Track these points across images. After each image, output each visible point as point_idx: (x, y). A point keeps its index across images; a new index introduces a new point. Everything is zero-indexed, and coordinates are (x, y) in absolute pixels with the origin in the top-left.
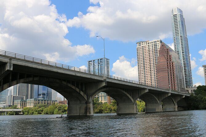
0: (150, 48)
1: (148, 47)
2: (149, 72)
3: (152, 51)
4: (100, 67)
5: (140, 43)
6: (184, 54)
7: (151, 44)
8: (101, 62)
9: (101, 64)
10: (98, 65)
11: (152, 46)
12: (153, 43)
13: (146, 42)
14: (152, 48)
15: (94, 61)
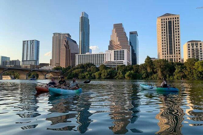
1: (59, 37)
5: (55, 34)
7: (62, 35)
8: (32, 42)
10: (31, 45)
13: (59, 34)
15: (27, 41)
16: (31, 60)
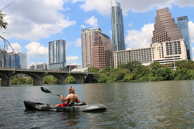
0: (91, 34)
1: (89, 33)
2: (90, 53)
3: (92, 37)
4: (58, 47)
5: (84, 31)
6: (119, 38)
7: (92, 31)
8: (58, 43)
9: (58, 45)
10: (57, 46)
11: (92, 33)
12: (93, 31)
13: (88, 29)
14: (93, 34)
15: (53, 42)
16: (58, 62)
